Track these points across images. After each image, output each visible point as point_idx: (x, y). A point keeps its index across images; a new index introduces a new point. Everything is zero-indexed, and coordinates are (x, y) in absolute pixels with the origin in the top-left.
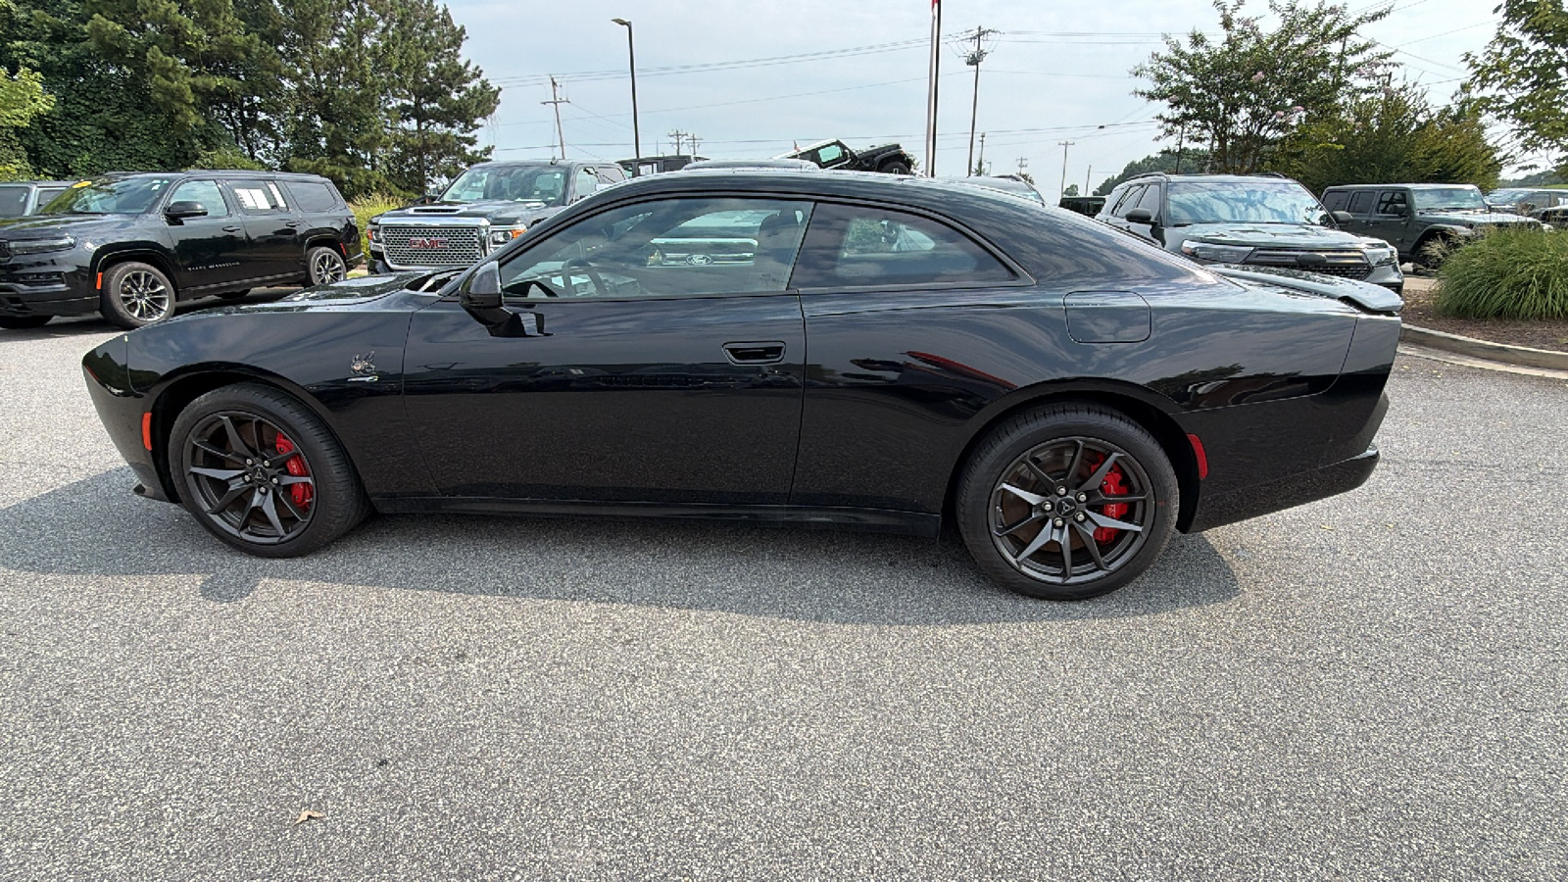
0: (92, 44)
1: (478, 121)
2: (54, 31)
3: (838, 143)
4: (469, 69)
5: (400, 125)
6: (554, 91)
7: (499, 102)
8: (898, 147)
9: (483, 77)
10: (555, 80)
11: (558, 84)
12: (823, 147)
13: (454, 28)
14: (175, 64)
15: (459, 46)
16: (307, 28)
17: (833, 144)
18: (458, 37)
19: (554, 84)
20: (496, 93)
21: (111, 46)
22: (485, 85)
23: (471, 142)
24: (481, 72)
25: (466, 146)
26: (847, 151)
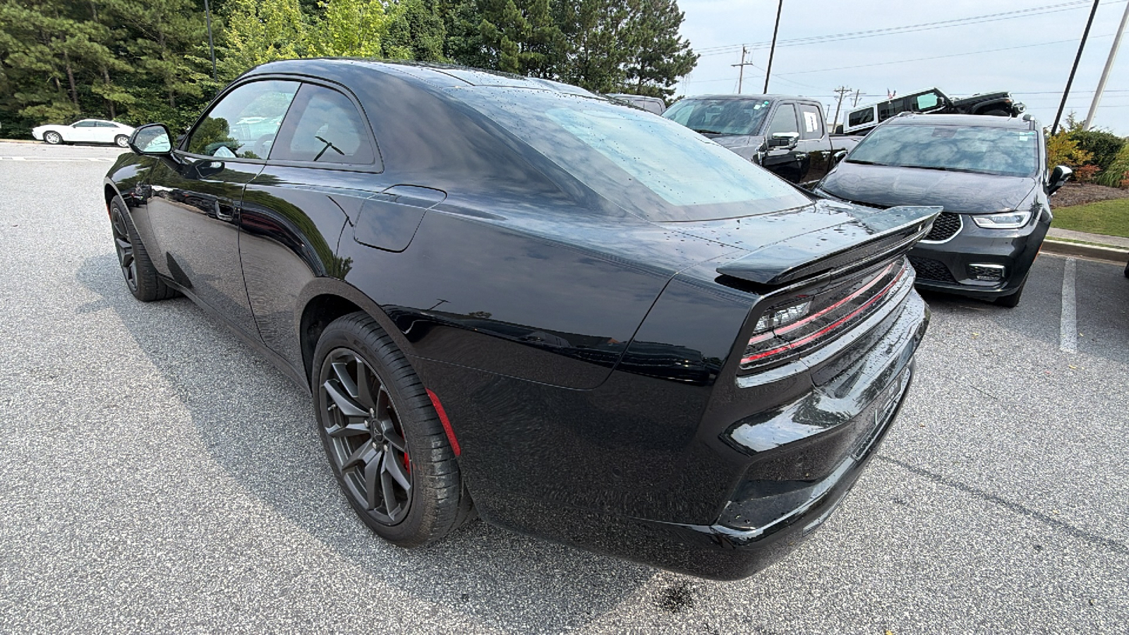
0: (480, 37)
1: (677, 78)
2: (468, 30)
3: (936, 92)
4: (680, 42)
5: (627, 81)
6: (743, 56)
7: (696, 65)
8: (1005, 95)
9: (689, 48)
10: (746, 49)
11: (748, 51)
12: (923, 93)
13: (678, 13)
14: (513, 46)
15: (678, 26)
16: (586, 19)
17: (932, 91)
18: (678, 20)
19: (744, 51)
20: (695, 59)
21: (488, 37)
22: (689, 53)
23: (671, 93)
24: (689, 43)
25: (667, 95)
26: (942, 98)
